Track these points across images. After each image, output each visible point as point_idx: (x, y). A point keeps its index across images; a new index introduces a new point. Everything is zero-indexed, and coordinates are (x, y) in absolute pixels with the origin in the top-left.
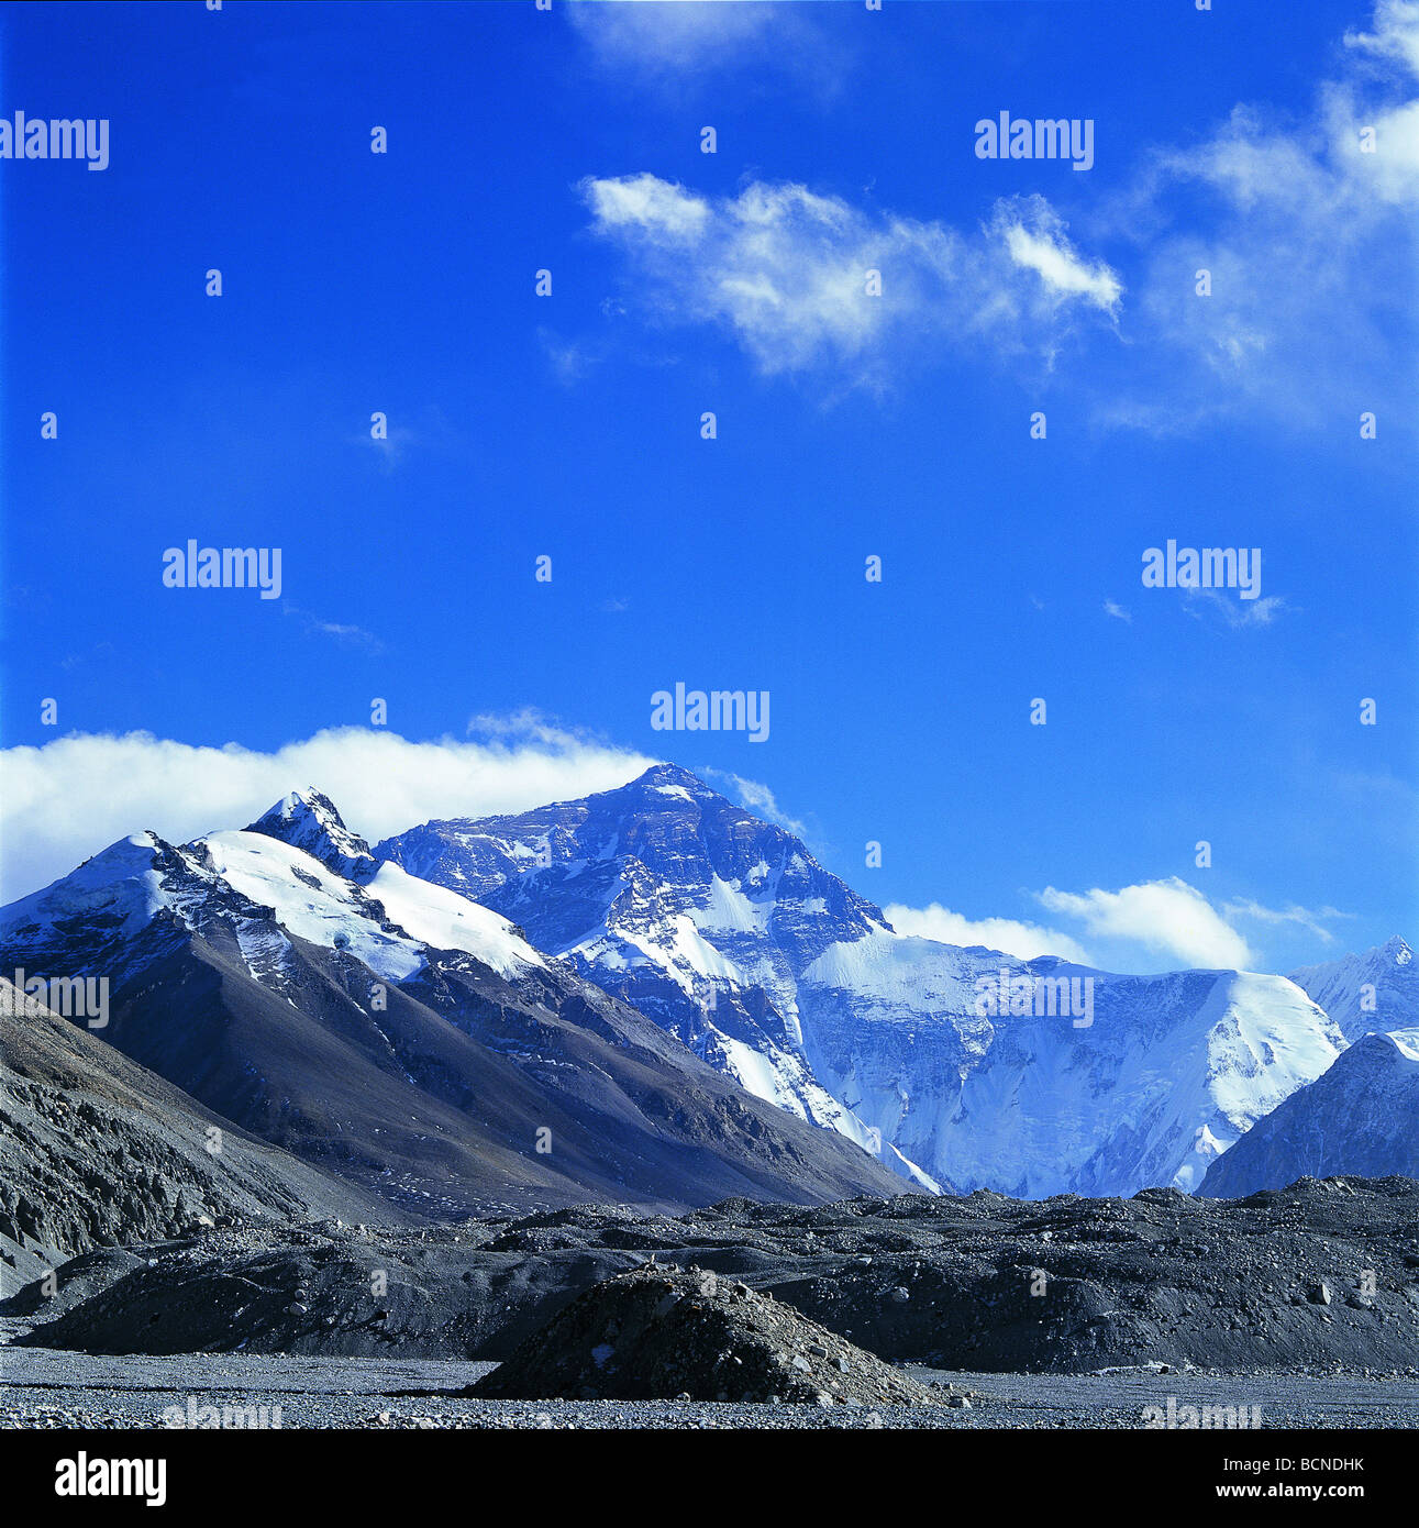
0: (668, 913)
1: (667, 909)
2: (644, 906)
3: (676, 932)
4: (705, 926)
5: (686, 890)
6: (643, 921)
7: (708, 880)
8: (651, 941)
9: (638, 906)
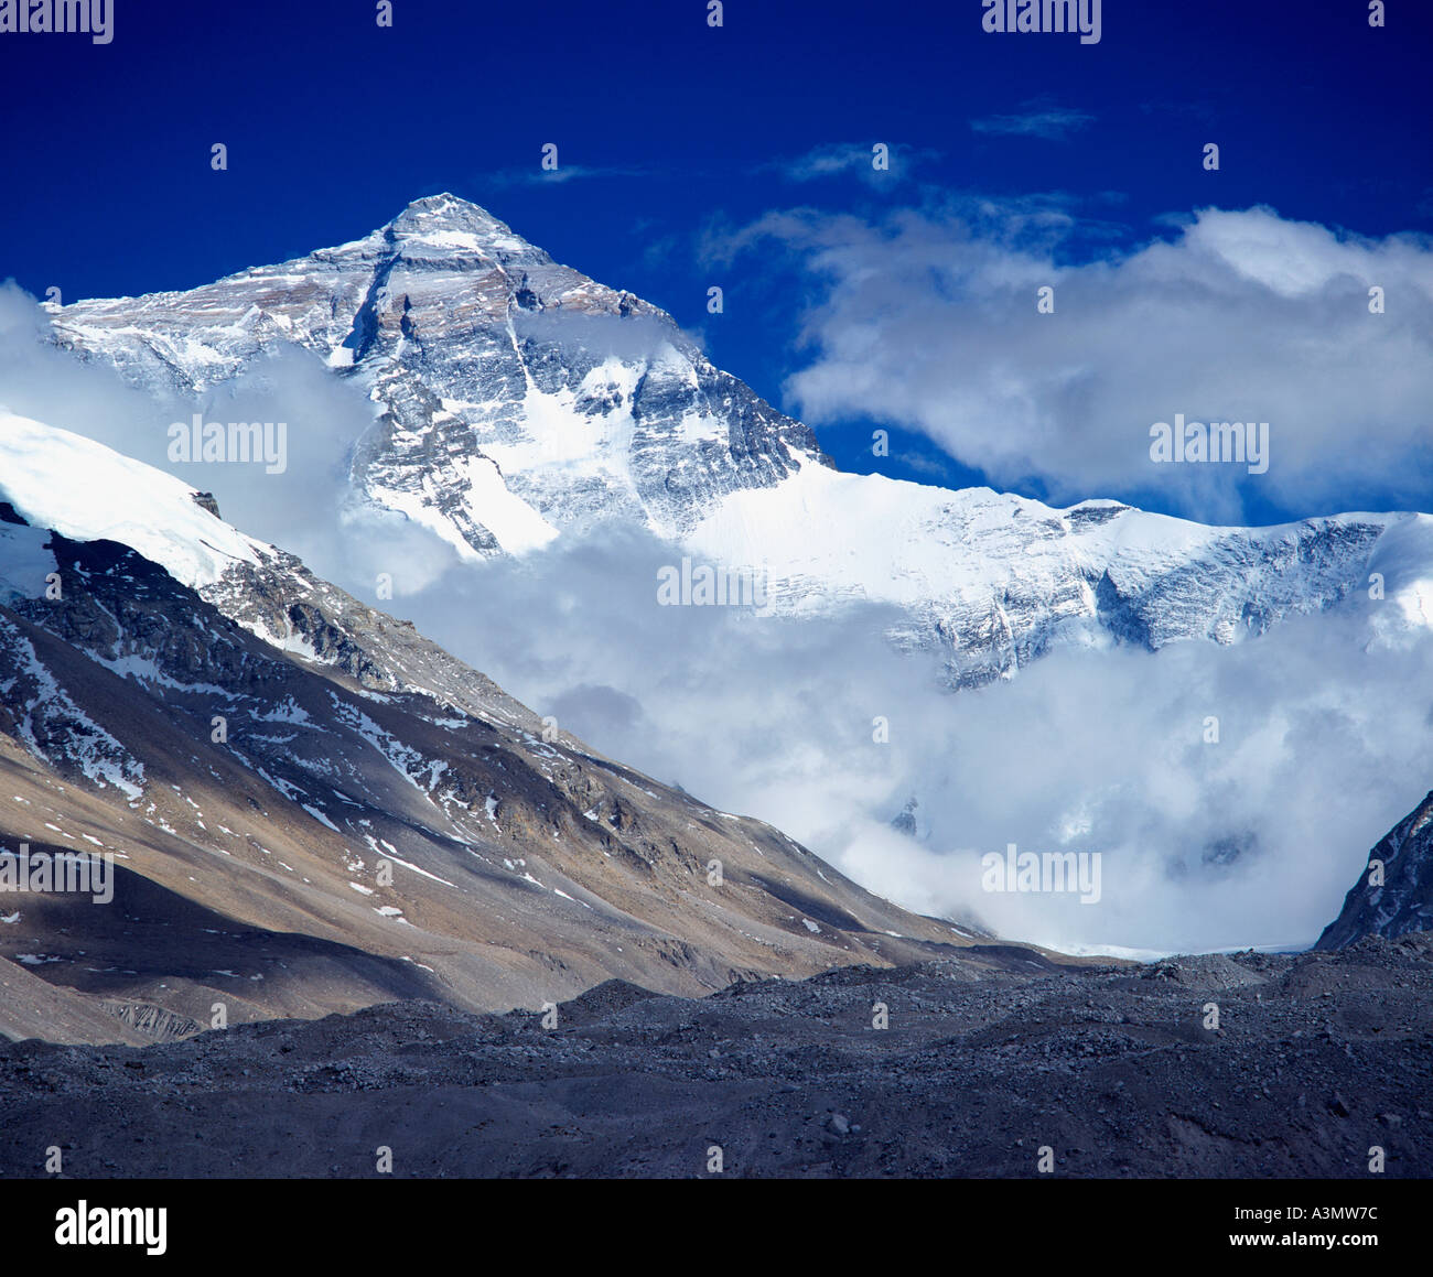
0: (455, 454)
1: (452, 448)
2: (413, 444)
3: (466, 486)
4: (517, 471)
5: (481, 411)
6: (413, 469)
7: (519, 393)
8: (428, 502)
9: (405, 445)
